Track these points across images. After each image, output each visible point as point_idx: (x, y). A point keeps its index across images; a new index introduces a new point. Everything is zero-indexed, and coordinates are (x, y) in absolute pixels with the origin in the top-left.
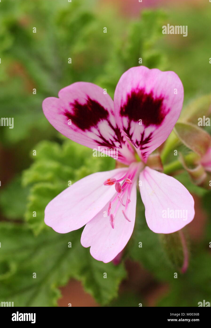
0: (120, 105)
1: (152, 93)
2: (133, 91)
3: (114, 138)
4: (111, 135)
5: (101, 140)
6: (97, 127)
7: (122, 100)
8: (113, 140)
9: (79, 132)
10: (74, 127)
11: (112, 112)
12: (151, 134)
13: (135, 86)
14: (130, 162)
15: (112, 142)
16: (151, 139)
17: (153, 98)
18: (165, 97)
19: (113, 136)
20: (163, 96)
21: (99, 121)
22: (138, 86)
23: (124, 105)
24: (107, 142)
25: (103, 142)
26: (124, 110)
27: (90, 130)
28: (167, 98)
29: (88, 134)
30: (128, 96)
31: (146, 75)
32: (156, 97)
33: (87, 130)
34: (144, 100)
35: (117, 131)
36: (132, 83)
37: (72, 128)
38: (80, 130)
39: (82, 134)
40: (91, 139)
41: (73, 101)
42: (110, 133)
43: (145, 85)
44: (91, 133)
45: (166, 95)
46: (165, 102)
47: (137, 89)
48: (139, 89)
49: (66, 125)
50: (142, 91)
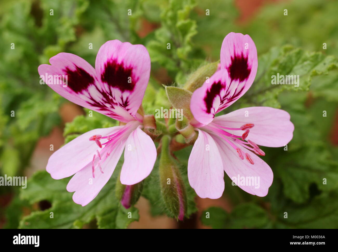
0: (100, 72)
1: (122, 63)
2: (108, 61)
3: (103, 100)
4: (100, 98)
5: (92, 102)
6: (87, 90)
7: (101, 69)
8: (103, 102)
9: (73, 94)
10: (69, 89)
11: (96, 78)
12: (127, 98)
13: (110, 57)
14: (128, 121)
15: (102, 103)
16: (128, 102)
17: (124, 68)
18: (134, 67)
19: (101, 99)
20: (132, 66)
21: (89, 85)
22: (112, 57)
23: (103, 73)
24: (98, 103)
25: (94, 104)
26: (103, 77)
27: (82, 93)
28: (136, 68)
29: (80, 96)
30: (105, 65)
31: (119, 48)
32: (126, 67)
33: (79, 93)
34: (117, 69)
35: (103, 93)
36: (108, 54)
37: (67, 91)
38: (74, 93)
39: (76, 96)
40: (83, 100)
41: (64, 68)
42: (98, 96)
43: (118, 57)
44: (83, 95)
45: (135, 65)
46: (134, 71)
47: (111, 59)
48: (113, 60)
49: (62, 88)
50: (115, 61)
